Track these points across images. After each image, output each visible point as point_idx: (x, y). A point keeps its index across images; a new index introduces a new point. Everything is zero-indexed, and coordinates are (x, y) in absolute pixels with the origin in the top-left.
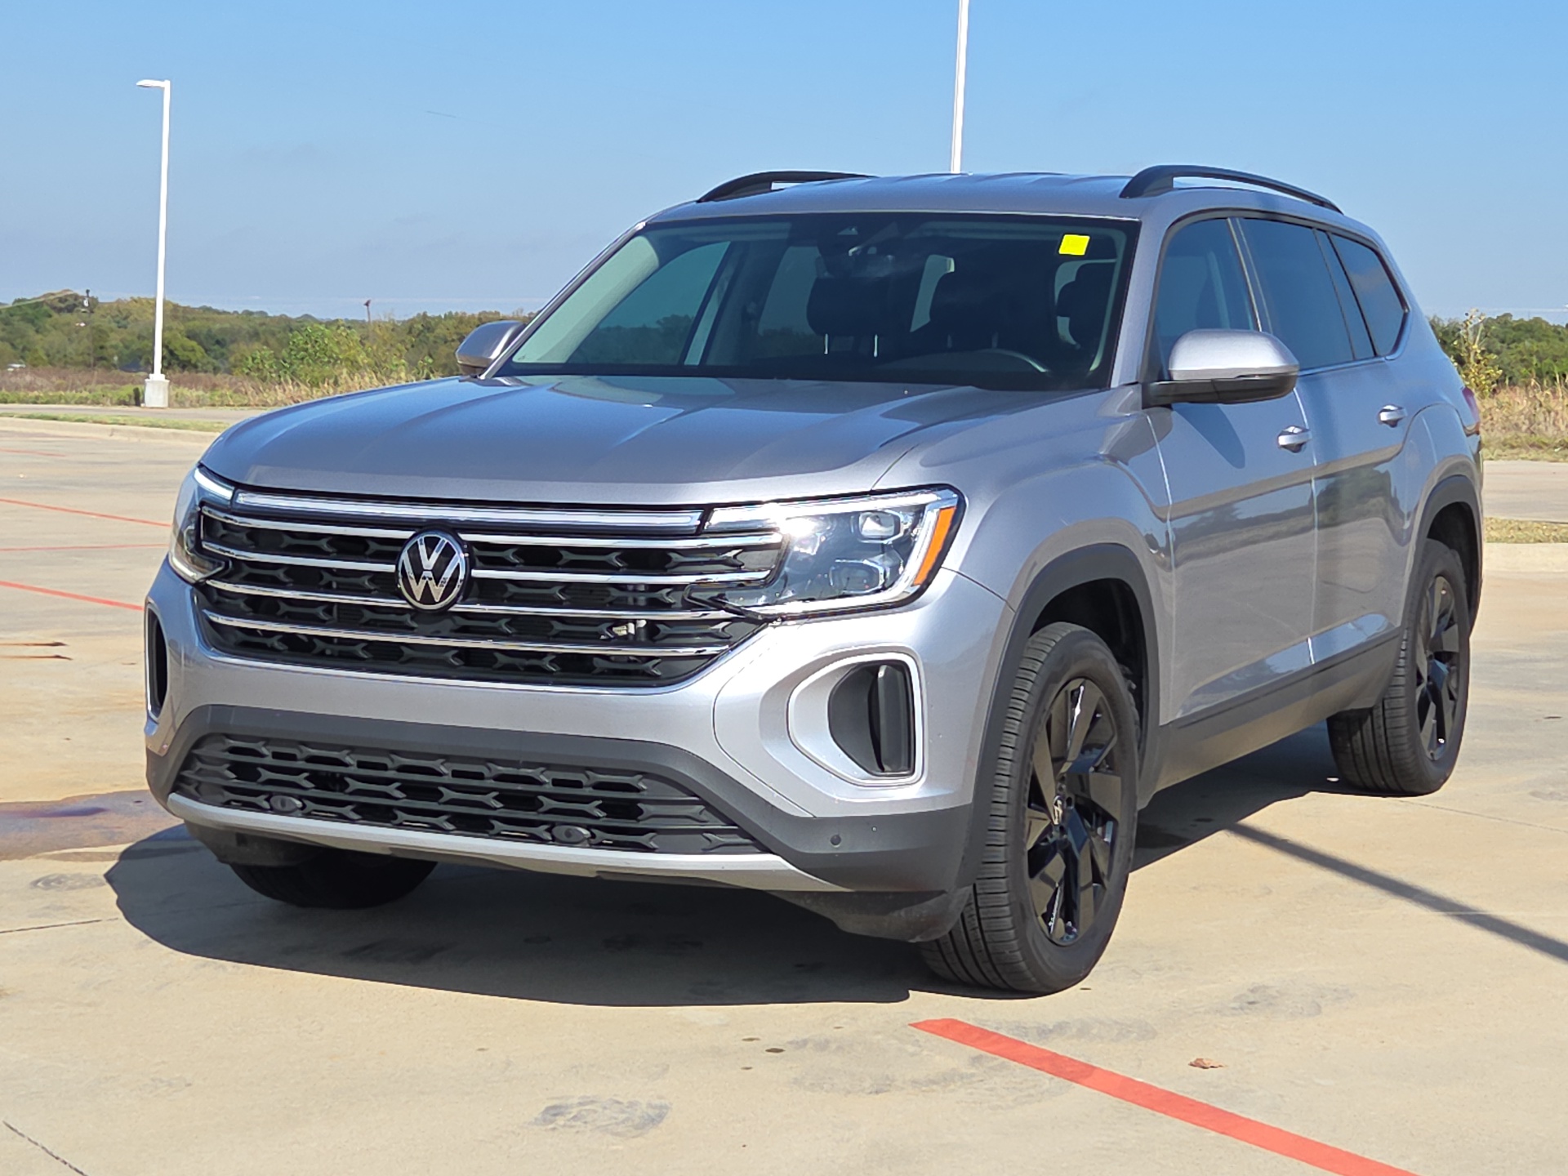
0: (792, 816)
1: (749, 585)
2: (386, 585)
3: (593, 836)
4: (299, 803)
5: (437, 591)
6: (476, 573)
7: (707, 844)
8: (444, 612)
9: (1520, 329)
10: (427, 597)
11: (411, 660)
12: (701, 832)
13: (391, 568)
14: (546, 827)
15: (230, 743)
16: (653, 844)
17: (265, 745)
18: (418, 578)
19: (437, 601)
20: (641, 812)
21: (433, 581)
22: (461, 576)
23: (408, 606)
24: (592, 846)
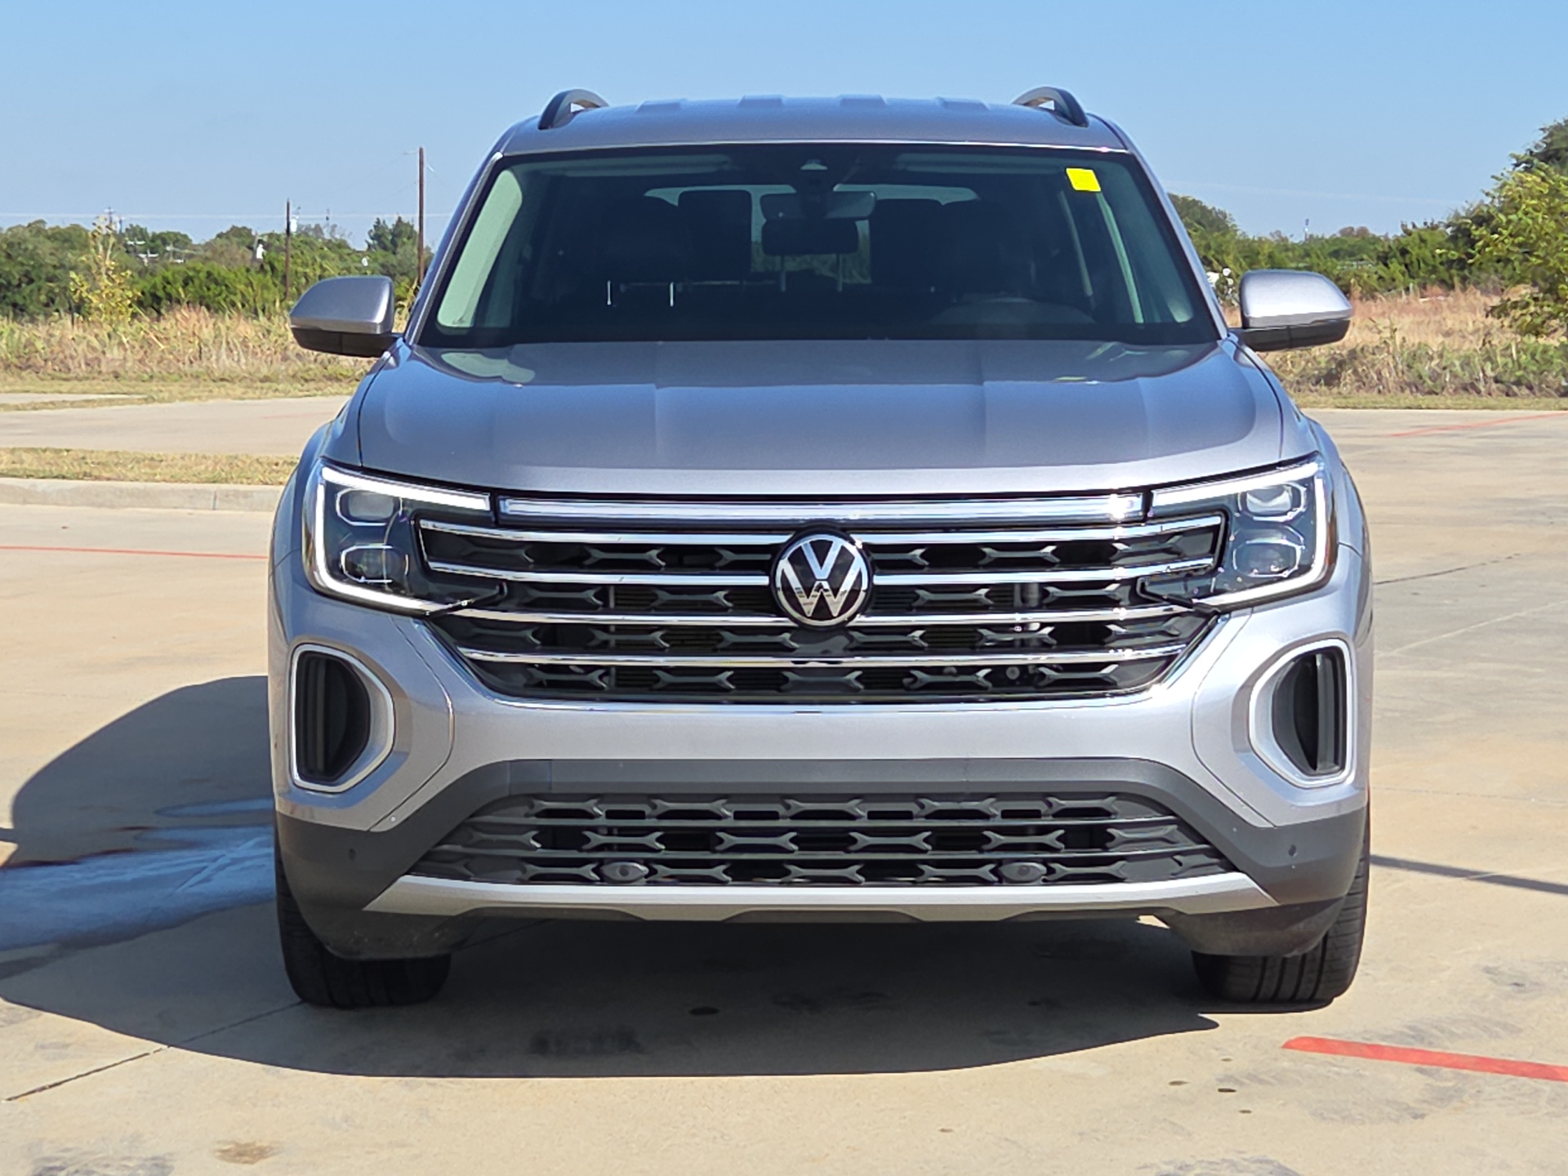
0: (1255, 827)
1: (1195, 574)
2: (760, 600)
3: (1051, 871)
4: (644, 869)
5: (835, 604)
6: (879, 580)
7: (1178, 868)
8: (842, 628)
9: (56, 239)
10: (822, 610)
11: (800, 685)
12: (1171, 855)
13: (764, 581)
14: (991, 866)
15: (542, 805)
16: (1122, 874)
17: (596, 805)
18: (808, 592)
19: (835, 615)
20: (1112, 837)
21: (830, 593)
22: (865, 586)
23: (792, 624)
24: (1046, 883)
